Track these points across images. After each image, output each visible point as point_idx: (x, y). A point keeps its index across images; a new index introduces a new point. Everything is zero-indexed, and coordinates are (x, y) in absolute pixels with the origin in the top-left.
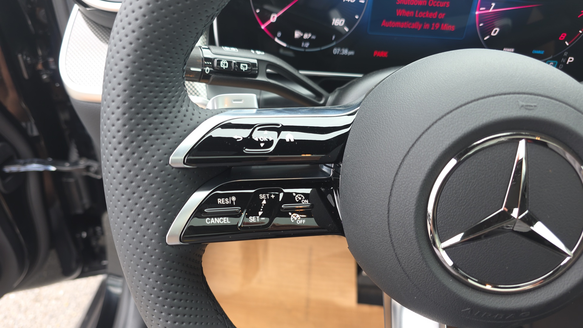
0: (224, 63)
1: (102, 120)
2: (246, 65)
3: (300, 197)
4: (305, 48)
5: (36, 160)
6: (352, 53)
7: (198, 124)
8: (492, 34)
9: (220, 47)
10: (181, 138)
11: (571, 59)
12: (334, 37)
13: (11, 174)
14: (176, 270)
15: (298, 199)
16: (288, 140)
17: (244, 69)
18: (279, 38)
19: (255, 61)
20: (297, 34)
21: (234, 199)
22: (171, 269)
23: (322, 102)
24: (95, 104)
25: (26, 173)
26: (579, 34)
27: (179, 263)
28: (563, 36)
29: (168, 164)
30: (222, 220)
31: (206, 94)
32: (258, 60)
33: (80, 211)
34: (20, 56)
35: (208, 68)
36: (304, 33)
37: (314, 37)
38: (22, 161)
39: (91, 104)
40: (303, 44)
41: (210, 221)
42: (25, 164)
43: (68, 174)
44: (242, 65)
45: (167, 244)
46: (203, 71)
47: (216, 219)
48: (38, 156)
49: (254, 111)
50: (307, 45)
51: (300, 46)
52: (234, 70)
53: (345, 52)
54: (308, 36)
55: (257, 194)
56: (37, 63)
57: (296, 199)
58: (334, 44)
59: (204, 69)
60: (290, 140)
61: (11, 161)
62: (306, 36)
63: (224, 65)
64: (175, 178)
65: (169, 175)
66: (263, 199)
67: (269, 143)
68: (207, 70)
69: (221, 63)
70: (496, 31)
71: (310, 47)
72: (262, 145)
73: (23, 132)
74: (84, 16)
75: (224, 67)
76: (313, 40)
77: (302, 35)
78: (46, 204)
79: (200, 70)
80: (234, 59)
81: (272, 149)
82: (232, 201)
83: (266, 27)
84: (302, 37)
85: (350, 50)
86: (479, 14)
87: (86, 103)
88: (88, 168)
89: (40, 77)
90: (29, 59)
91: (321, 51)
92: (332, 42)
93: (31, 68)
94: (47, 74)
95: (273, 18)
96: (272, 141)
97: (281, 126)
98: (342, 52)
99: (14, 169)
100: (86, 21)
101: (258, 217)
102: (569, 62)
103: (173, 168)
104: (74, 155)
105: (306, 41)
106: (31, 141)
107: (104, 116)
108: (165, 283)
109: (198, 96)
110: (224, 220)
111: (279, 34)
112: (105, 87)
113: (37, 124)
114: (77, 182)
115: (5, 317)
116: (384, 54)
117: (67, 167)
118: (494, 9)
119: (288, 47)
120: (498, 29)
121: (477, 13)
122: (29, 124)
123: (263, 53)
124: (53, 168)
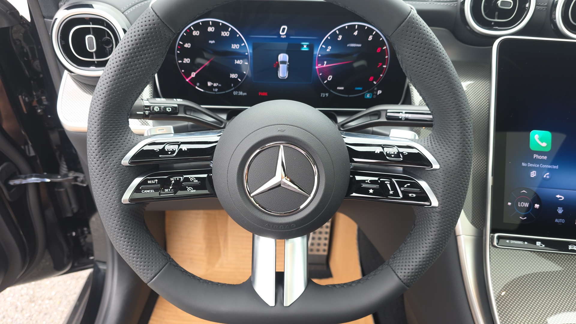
0: (157, 108)
1: (88, 145)
2: (170, 109)
3: (193, 179)
4: (215, 92)
5: (34, 174)
6: (245, 94)
7: (136, 144)
8: (328, 79)
9: (154, 99)
10: (127, 151)
11: (380, 92)
12: (232, 85)
13: (15, 186)
14: (128, 217)
15: (192, 180)
16: (183, 150)
17: (169, 111)
18: (198, 87)
19: (176, 106)
20: (209, 84)
21: (156, 181)
22: (125, 216)
23: (222, 126)
24: (81, 133)
25: (26, 185)
26: (380, 77)
27: (129, 213)
28: (371, 79)
29: (121, 164)
30: (150, 191)
31: (152, 124)
32: (178, 105)
33: (69, 215)
34: (20, 97)
35: (147, 112)
36: (213, 83)
37: (220, 85)
38: (23, 176)
39: (79, 133)
40: (214, 89)
41: (144, 191)
42: (25, 178)
43: (59, 184)
44: (167, 109)
45: (122, 203)
46: (144, 113)
47: (147, 191)
48: (35, 172)
49: (172, 135)
50: (216, 90)
51: (212, 91)
52: (163, 111)
53: (241, 93)
54: (216, 85)
55: (169, 178)
56: (33, 101)
57: (191, 180)
58: (233, 89)
59: (145, 112)
60: (185, 149)
61: (14, 176)
62: (215, 85)
63: (156, 109)
64: (125, 171)
65: (122, 169)
66: (172, 180)
67: (173, 152)
68: (147, 113)
69: (155, 108)
70: (330, 77)
71: (218, 91)
72: (169, 153)
73: (23, 153)
74: (71, 77)
75: (157, 110)
76: (220, 87)
77: (212, 84)
78: (42, 208)
79: (142, 113)
80: (163, 106)
81: (175, 154)
82: (156, 182)
83: (189, 80)
84: (213, 85)
85: (243, 92)
86: (318, 68)
87: (76, 133)
88: (76, 179)
89: (36, 111)
90: (27, 99)
91: (226, 93)
92: (232, 88)
93: (29, 105)
94: (40, 108)
95: (193, 75)
96: (175, 150)
97: (180, 142)
98: (239, 93)
99: (17, 182)
100: (74, 82)
101: (169, 189)
102: (379, 94)
103: (124, 166)
104: (64, 169)
105: (215, 87)
106: (30, 161)
107: (88, 143)
108: (122, 223)
109: (147, 125)
110: (151, 191)
111: (198, 84)
112: (89, 123)
113: (33, 147)
114: (66, 191)
115: (4, 317)
116: (265, 94)
117: (59, 179)
118: (326, 64)
119: (205, 91)
120: (331, 77)
121: (317, 67)
122: (27, 147)
123: (182, 100)
124: (48, 180)
